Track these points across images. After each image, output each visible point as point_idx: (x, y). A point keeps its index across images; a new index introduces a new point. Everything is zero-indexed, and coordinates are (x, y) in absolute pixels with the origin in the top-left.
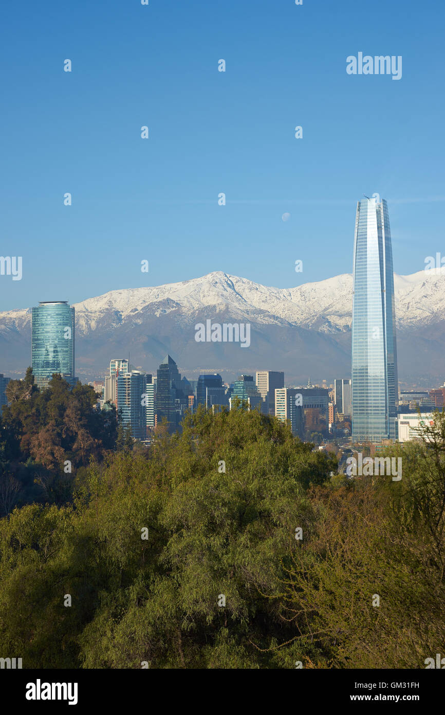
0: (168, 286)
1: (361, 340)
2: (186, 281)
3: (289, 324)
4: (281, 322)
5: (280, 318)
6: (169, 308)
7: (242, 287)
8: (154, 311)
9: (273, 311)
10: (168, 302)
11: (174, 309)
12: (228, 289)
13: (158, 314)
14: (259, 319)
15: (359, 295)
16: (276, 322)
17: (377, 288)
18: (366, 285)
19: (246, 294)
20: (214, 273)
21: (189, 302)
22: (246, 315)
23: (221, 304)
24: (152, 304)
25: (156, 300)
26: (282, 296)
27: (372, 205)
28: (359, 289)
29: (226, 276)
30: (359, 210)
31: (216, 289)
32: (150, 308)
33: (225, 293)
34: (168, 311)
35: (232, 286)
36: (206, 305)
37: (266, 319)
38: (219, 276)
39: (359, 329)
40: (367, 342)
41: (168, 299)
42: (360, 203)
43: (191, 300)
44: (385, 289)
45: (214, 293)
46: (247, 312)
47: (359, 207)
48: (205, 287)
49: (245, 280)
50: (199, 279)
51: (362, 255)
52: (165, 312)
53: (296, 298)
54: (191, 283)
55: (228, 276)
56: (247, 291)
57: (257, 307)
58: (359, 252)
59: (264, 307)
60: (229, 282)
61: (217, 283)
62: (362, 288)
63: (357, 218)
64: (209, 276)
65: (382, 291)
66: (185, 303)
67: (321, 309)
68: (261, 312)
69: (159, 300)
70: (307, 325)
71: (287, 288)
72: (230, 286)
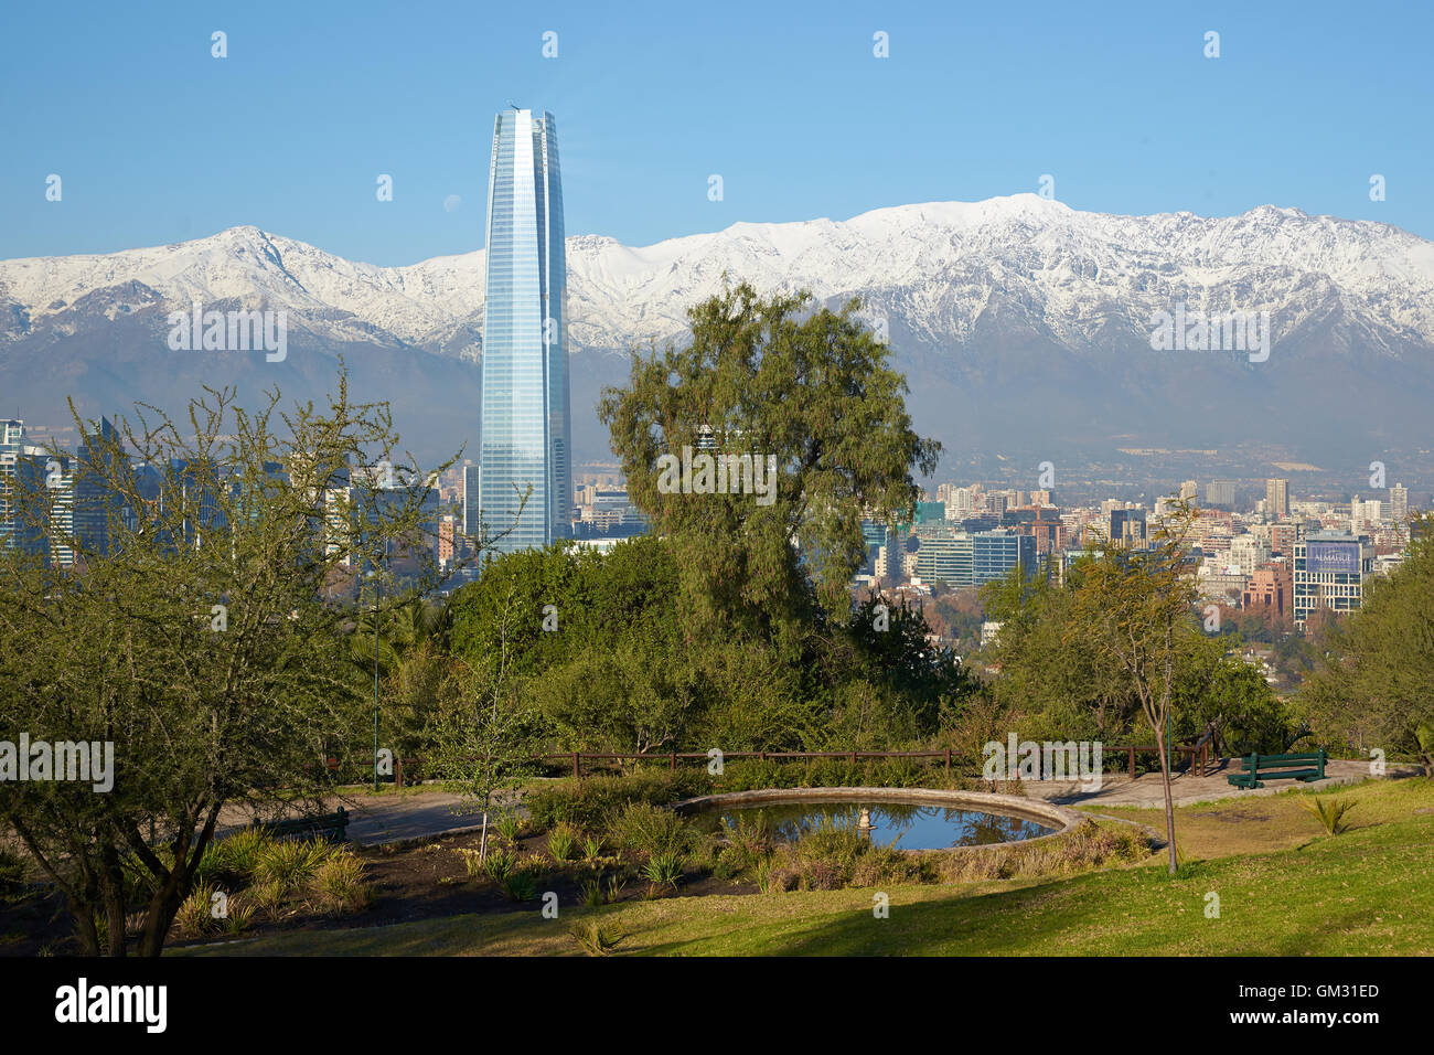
0: (135, 254)
1: (499, 394)
2: (175, 244)
3: (399, 341)
4: (380, 338)
5: (380, 330)
6: (136, 303)
7: (299, 262)
8: (102, 308)
9: (364, 315)
10: (133, 290)
11: (148, 304)
12: (269, 264)
13: (111, 314)
14: (333, 330)
15: (497, 304)
16: (371, 337)
17: (532, 290)
18: (511, 283)
19: (308, 277)
20: (238, 229)
21: (181, 289)
22: (305, 322)
23: (253, 296)
24: (98, 293)
25: (105, 284)
26: (384, 282)
27: (524, 125)
28: (497, 290)
29: (263, 237)
30: (498, 132)
31: (240, 264)
32: (93, 302)
33: (260, 272)
34: (135, 309)
35: (276, 258)
36: (220, 297)
37: (350, 329)
38: (249, 236)
39: (496, 372)
40: (510, 398)
41: (135, 283)
42: (500, 118)
43: (187, 286)
44: (548, 293)
45: (237, 272)
46: (309, 315)
47: (499, 125)
48: (218, 259)
49: (304, 246)
50: (204, 241)
51: (504, 223)
52: (128, 309)
53: (414, 288)
54: (186, 249)
55: (268, 237)
56: (309, 270)
57: (332, 304)
58: (498, 217)
59: (345, 305)
60: (271, 251)
61: (243, 250)
62: (503, 290)
63: (494, 148)
64: (227, 236)
65: (542, 296)
66: (173, 292)
67: (465, 313)
68: (338, 315)
69: (114, 283)
70: (435, 345)
71: (394, 266)
72: (271, 259)
